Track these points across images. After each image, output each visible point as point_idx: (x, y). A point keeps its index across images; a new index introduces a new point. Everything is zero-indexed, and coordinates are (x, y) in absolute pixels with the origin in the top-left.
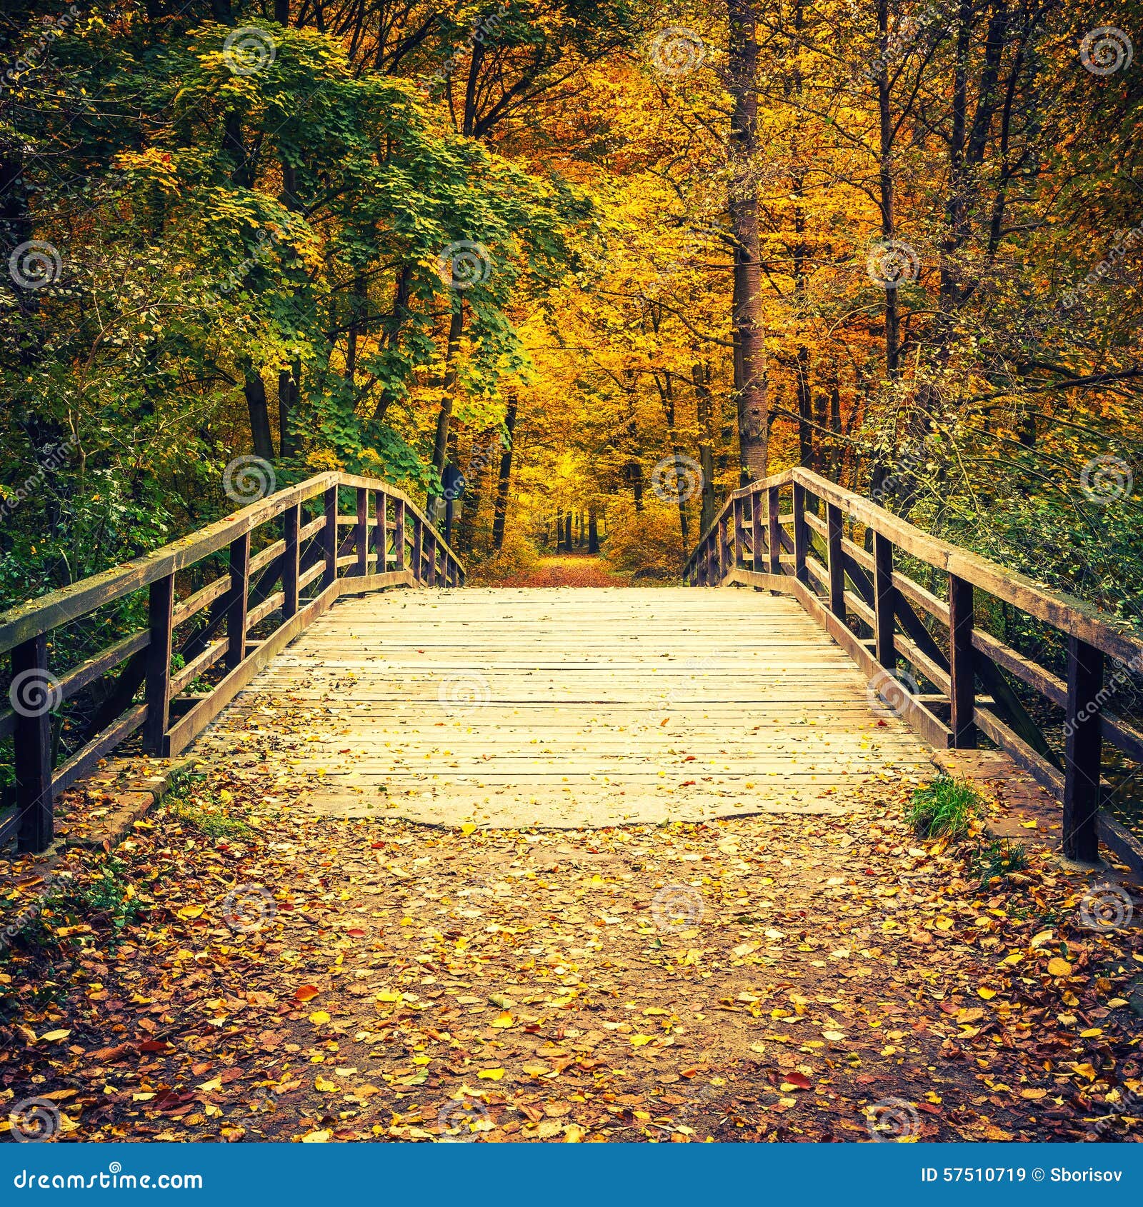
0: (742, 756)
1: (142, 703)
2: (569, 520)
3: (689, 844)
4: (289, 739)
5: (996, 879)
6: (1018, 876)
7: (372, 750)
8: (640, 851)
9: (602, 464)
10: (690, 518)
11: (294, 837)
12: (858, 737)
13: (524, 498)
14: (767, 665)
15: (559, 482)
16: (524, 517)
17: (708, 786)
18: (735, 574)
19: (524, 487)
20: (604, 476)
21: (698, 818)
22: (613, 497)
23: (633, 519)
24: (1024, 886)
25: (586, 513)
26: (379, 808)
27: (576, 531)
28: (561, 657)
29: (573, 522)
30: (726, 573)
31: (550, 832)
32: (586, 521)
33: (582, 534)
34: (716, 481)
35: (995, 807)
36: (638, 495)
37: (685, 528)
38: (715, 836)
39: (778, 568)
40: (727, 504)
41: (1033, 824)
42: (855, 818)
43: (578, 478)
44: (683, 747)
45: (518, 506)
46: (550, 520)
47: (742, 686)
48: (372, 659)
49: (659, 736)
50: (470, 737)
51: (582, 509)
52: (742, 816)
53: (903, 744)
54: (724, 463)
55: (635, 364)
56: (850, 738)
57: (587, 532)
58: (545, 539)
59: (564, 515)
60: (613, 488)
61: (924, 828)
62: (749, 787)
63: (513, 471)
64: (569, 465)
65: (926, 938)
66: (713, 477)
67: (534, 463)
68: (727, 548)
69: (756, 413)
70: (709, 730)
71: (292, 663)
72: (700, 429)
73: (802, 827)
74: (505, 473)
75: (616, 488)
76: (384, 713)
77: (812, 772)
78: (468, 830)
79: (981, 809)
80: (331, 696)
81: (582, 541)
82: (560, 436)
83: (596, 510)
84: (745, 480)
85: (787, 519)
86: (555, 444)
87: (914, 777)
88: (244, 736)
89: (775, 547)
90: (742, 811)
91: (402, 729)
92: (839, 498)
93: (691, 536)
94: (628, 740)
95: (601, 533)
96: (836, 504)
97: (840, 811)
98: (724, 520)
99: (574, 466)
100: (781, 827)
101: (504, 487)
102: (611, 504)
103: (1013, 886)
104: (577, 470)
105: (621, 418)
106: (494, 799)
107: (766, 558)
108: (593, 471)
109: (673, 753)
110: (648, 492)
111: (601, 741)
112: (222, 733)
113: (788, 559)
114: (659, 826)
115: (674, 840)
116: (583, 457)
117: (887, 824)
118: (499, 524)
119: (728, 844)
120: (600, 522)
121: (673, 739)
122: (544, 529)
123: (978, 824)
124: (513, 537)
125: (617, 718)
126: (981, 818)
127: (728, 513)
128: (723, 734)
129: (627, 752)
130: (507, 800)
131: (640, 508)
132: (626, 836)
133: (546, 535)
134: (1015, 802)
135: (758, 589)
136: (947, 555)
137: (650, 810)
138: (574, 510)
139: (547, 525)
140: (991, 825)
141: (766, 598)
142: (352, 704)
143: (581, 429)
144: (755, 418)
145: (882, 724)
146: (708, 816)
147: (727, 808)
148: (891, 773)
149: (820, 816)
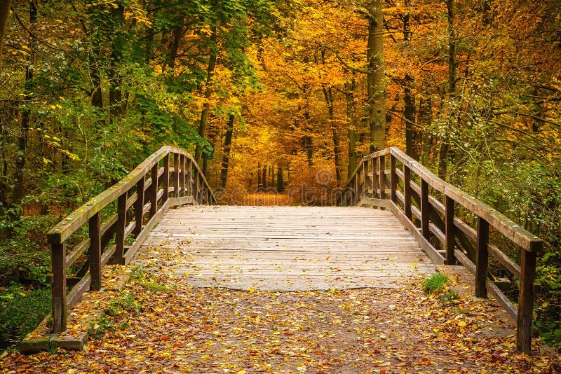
0: (361, 270)
1: (115, 244)
2: (265, 171)
3: (337, 296)
4: (169, 263)
5: (448, 302)
6: (456, 301)
7: (205, 267)
8: (319, 298)
9: (288, 136)
10: (342, 171)
11: (184, 293)
12: (410, 265)
13: (237, 156)
14: (374, 238)
15: (260, 146)
16: (238, 168)
17: (346, 280)
18: (364, 200)
19: (239, 149)
20: (289, 144)
21: (341, 288)
22: (294, 157)
23: (306, 171)
24: (457, 304)
25: (276, 166)
26: (215, 284)
27: (269, 178)
28: (281, 233)
29: (267, 172)
30: (359, 200)
31: (285, 292)
32: (276, 171)
33: (273, 179)
34: (357, 149)
35: (455, 283)
36: (310, 156)
37: (338, 177)
38: (349, 294)
39: (384, 196)
40: (360, 164)
41: (467, 287)
42: (403, 289)
43: (271, 144)
44: (336, 267)
45: (236, 162)
46: (253, 171)
47: (362, 246)
48: (194, 233)
49: (326, 263)
50: (245, 262)
51: (274, 164)
52: (359, 289)
53: (428, 267)
54: (362, 138)
55: (311, 81)
56: (407, 265)
57: (276, 179)
58: (250, 182)
59: (262, 168)
60: (294, 152)
61: (428, 291)
62: (362, 280)
63: (233, 140)
64: (266, 136)
65: (420, 318)
66: (355, 146)
67: (245, 135)
68: (360, 187)
69: (379, 112)
70: (346, 262)
71: (157, 235)
72: (348, 121)
73: (382, 292)
74: (228, 141)
75: (296, 151)
76: (206, 254)
77: (389, 275)
78: (252, 291)
79: (449, 283)
80: (180, 247)
81: (272, 184)
82: (261, 118)
83: (283, 164)
84: (373, 149)
85: (388, 172)
86: (258, 123)
87: (429, 276)
88: (149, 261)
89: (383, 185)
90: (359, 287)
91: (215, 259)
92: (408, 163)
93: (342, 182)
94: (312, 264)
95: (286, 179)
96: (407, 165)
97: (398, 287)
98: (359, 172)
99: (269, 137)
100: (373, 292)
101: (227, 150)
102: (293, 161)
103: (454, 305)
104: (271, 139)
105: (300, 108)
106: (259, 282)
107: (379, 191)
108: (282, 141)
109: (331, 269)
110: (316, 154)
111: (302, 265)
112: (139, 260)
113: (388, 191)
114: (326, 291)
115: (332, 296)
116: (274, 131)
117: (415, 291)
118: (224, 172)
119: (352, 296)
120: (285, 172)
121: (332, 264)
122: (250, 176)
123: (447, 288)
124: (231, 180)
125: (307, 257)
126: (448, 286)
127: (361, 169)
128: (353, 263)
129: (312, 268)
130: (265, 283)
131: (311, 164)
132: (313, 294)
133: (251, 180)
134: (463, 281)
135: (375, 207)
136: (444, 187)
137: (323, 286)
138: (269, 164)
139: (252, 174)
140: (452, 288)
141: (378, 211)
142: (191, 251)
143: (274, 114)
144: (378, 115)
145: (421, 260)
146: (345, 288)
147: (354, 286)
148: (421, 277)
149: (389, 289)
